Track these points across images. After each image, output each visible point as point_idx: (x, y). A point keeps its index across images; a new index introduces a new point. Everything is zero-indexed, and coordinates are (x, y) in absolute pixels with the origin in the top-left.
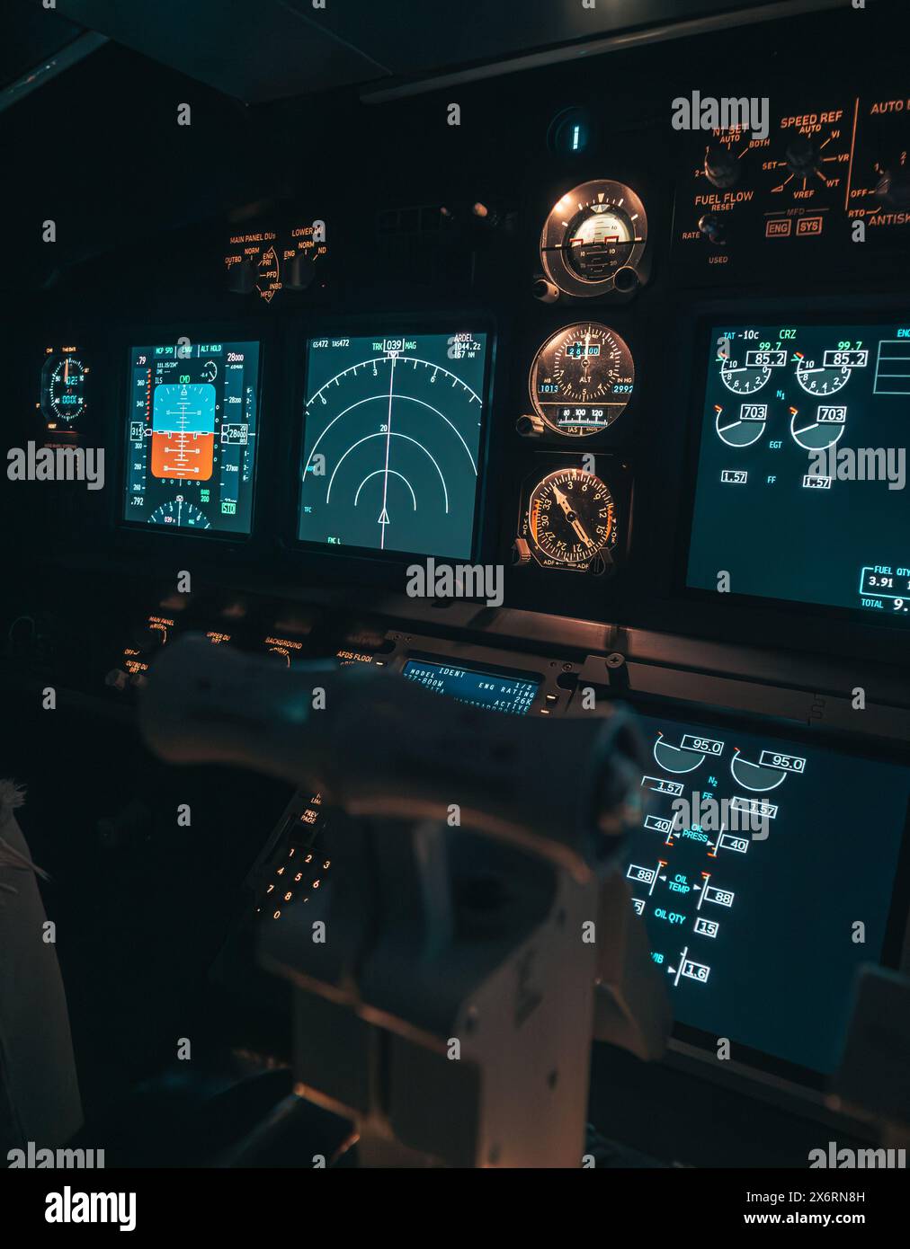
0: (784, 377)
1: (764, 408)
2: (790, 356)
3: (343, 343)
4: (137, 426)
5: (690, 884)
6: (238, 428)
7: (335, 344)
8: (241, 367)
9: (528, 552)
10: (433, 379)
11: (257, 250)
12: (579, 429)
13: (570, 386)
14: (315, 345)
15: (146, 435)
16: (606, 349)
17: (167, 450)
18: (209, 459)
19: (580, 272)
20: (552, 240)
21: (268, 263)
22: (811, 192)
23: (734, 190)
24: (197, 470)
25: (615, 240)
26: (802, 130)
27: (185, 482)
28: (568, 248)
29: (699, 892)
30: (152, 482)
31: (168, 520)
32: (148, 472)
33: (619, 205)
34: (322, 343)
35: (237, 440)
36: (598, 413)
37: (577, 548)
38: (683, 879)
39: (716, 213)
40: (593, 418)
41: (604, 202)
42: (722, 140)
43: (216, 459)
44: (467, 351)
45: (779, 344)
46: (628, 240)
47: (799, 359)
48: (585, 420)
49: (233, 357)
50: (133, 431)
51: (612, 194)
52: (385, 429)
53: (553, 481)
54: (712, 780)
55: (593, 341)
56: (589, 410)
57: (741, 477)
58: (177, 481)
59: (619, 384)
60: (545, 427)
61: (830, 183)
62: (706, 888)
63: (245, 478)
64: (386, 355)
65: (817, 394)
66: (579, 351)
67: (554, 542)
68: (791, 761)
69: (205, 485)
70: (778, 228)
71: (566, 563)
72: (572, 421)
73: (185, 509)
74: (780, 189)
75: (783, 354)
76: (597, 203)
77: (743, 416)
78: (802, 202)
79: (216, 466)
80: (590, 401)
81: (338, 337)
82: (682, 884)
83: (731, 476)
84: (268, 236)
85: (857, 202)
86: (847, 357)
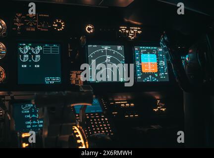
1: (28, 56)
2: (31, 48)
26: (30, 16)
38: (35, 122)
42: (18, 16)
45: (29, 46)
57: (25, 66)
59: (3, 51)
61: (35, 24)
62: (38, 122)
70: (28, 29)
74: (28, 24)
78: (31, 26)
85: (39, 27)
86: (39, 48)
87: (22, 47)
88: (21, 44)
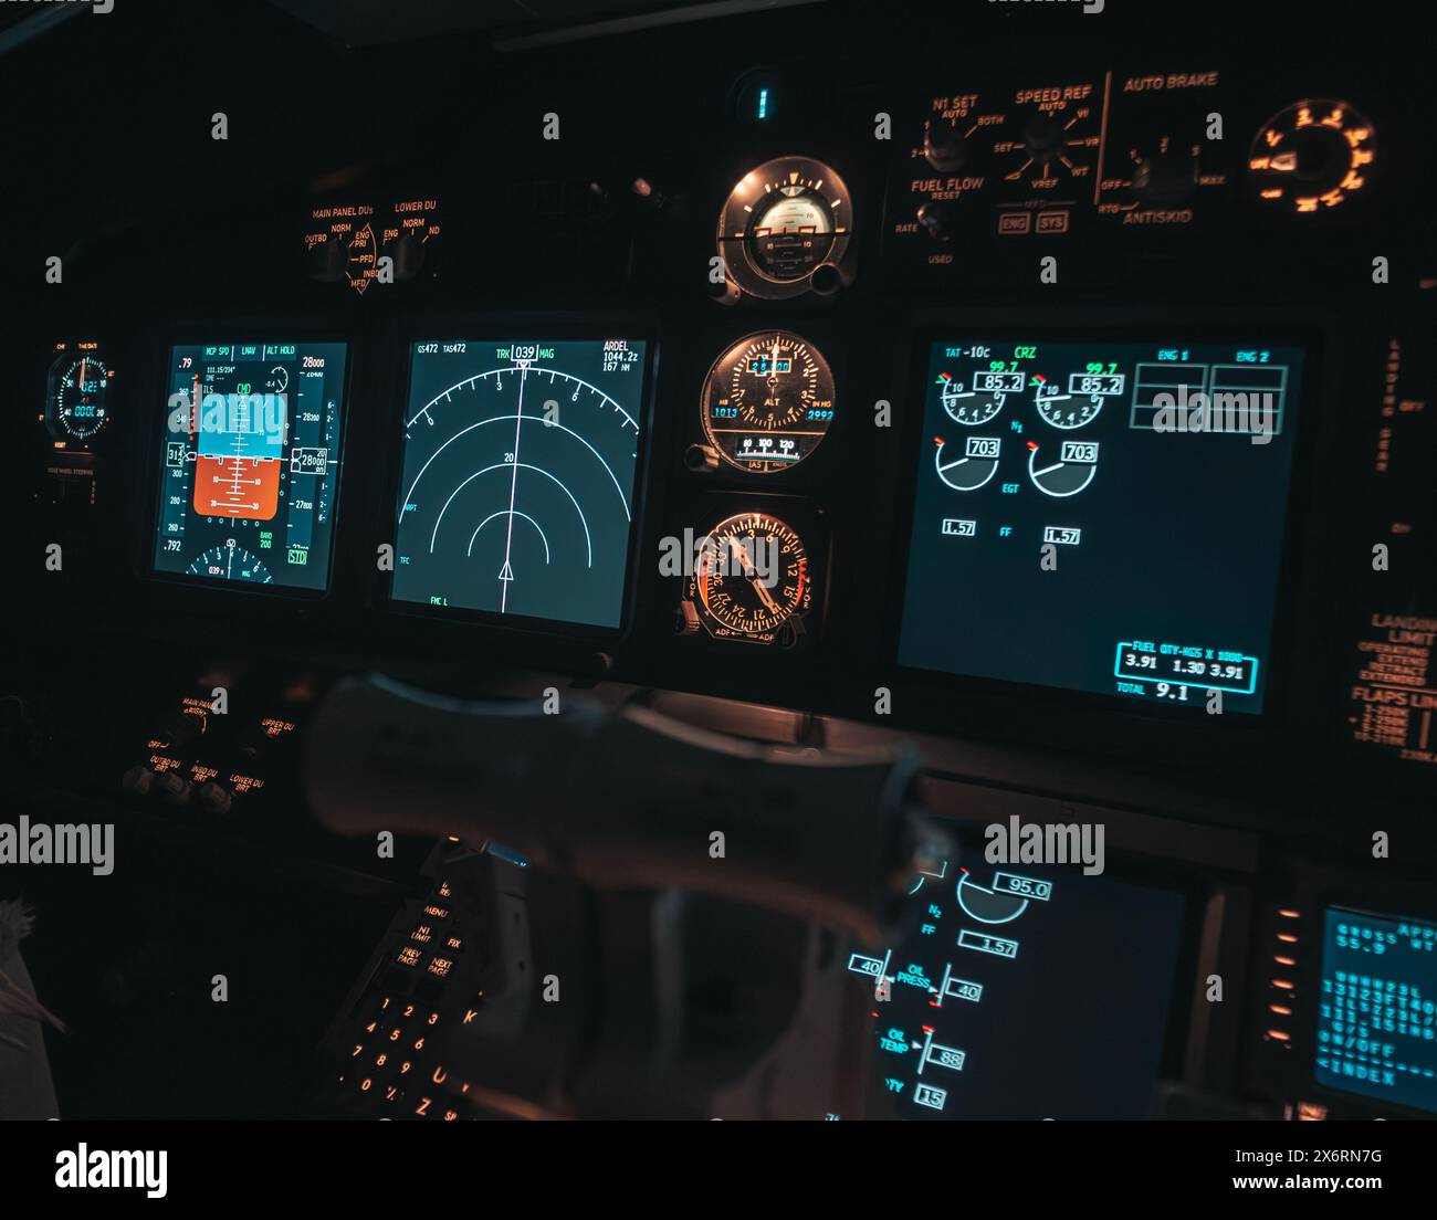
0: (1020, 405)
1: (997, 443)
2: (1028, 380)
3: (458, 348)
4: (176, 448)
5: (908, 1041)
6: (314, 454)
7: (448, 349)
8: (320, 375)
9: (697, 618)
10: (575, 397)
11: (348, 227)
12: (763, 464)
13: (752, 410)
14: (421, 349)
15: (189, 459)
16: (799, 364)
17: (216, 479)
18: (273, 493)
19: (766, 268)
20: (732, 228)
21: (362, 244)
22: (1055, 181)
23: (960, 175)
24: (256, 506)
25: (811, 231)
26: (1042, 107)
27: (238, 521)
28: (751, 237)
29: (920, 1052)
30: (194, 522)
31: (215, 570)
32: (189, 507)
33: (817, 187)
34: (430, 348)
35: (313, 468)
36: (787, 445)
37: (759, 615)
38: (899, 1035)
39: (936, 201)
40: (781, 451)
41: (797, 184)
42: (945, 115)
43: (282, 493)
44: (620, 363)
45: (1015, 364)
46: (827, 231)
47: (1039, 383)
48: (772, 451)
49: (310, 361)
50: (171, 454)
51: (808, 174)
52: (511, 459)
53: (730, 529)
54: (933, 909)
55: (782, 354)
56: (776, 440)
57: (968, 528)
58: (228, 520)
59: (815, 409)
60: (720, 460)
61: (1076, 172)
62: (929, 1047)
63: (321, 518)
64: (514, 365)
65: (1061, 426)
66: (764, 365)
67: (729, 607)
68: (1033, 886)
69: (266, 526)
70: (1015, 223)
71: (745, 633)
72: (755, 453)
73: (238, 556)
74: (1017, 175)
75: (1020, 377)
76: (789, 185)
77: (971, 452)
78: (1042, 192)
79: (283, 503)
80: (778, 428)
81: (452, 340)
82: (898, 1042)
83: (955, 526)
84: (363, 210)
85: (1108, 196)
86: (1098, 382)
87: (964, 371)
88: (953, 352)
